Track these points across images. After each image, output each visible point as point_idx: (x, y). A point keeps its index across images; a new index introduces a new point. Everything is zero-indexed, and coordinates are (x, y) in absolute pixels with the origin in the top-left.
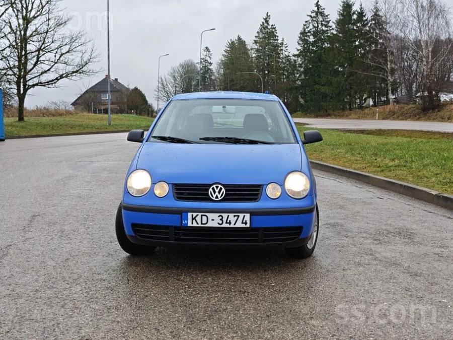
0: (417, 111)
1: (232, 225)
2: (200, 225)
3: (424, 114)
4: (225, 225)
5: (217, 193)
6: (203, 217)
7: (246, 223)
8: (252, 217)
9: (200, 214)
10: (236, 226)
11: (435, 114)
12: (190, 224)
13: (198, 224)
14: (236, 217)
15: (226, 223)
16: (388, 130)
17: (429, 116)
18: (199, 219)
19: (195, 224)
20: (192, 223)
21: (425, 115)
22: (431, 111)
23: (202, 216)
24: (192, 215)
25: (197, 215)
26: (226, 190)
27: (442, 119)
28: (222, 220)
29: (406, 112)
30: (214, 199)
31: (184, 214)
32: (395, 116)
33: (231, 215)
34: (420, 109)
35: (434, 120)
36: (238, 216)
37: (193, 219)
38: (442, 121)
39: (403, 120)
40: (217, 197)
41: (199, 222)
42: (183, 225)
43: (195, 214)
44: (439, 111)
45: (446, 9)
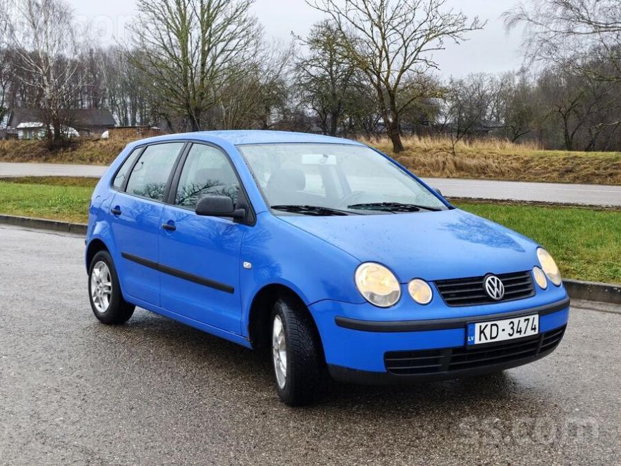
0: (41, 149)
1: (523, 335)
2: (489, 341)
3: (52, 154)
4: (516, 336)
5: (496, 289)
6: (493, 327)
7: (534, 329)
8: (541, 317)
9: (489, 323)
10: (527, 335)
11: (69, 153)
12: (477, 342)
13: (487, 339)
14: (527, 322)
15: (517, 332)
16: (46, 177)
17: (62, 157)
18: (487, 331)
19: (483, 341)
20: (480, 340)
21: (55, 155)
22: (62, 150)
23: (492, 325)
24: (481, 326)
25: (487, 325)
26: (504, 283)
27: (82, 160)
28: (512, 328)
29: (23, 151)
30: (495, 297)
31: (470, 327)
32: (8, 156)
33: (522, 319)
34: (45, 147)
35: (71, 161)
36: (528, 320)
37: (482, 332)
38: (82, 164)
39: (22, 161)
40: (498, 295)
41: (488, 336)
42: (469, 344)
43: (483, 325)
44: (74, 150)
45: (68, 11)
